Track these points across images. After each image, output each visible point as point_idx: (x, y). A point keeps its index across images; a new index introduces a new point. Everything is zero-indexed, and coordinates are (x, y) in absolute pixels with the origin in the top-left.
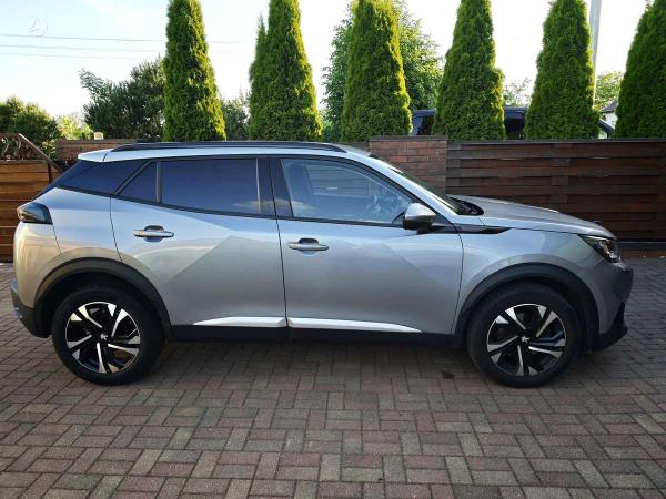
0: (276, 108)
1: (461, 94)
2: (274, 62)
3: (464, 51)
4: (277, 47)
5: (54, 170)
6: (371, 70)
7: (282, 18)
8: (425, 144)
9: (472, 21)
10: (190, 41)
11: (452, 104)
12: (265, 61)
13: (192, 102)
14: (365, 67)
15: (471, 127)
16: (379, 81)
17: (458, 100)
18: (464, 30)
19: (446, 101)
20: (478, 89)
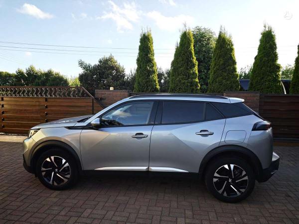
0: (182, 79)
1: (263, 74)
2: (183, 61)
3: (265, 57)
4: (184, 55)
5: (94, 101)
6: (224, 64)
7: (187, 43)
8: (250, 95)
9: (268, 45)
10: (149, 52)
11: (259, 78)
12: (178, 60)
13: (149, 76)
14: (221, 62)
15: (268, 88)
16: (227, 68)
17: (261, 77)
18: (264, 48)
19: (256, 77)
20: (271, 73)
